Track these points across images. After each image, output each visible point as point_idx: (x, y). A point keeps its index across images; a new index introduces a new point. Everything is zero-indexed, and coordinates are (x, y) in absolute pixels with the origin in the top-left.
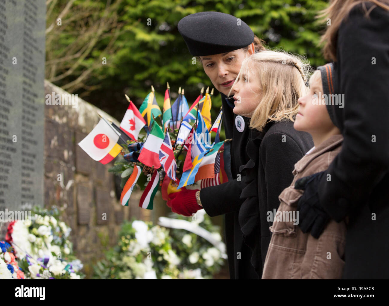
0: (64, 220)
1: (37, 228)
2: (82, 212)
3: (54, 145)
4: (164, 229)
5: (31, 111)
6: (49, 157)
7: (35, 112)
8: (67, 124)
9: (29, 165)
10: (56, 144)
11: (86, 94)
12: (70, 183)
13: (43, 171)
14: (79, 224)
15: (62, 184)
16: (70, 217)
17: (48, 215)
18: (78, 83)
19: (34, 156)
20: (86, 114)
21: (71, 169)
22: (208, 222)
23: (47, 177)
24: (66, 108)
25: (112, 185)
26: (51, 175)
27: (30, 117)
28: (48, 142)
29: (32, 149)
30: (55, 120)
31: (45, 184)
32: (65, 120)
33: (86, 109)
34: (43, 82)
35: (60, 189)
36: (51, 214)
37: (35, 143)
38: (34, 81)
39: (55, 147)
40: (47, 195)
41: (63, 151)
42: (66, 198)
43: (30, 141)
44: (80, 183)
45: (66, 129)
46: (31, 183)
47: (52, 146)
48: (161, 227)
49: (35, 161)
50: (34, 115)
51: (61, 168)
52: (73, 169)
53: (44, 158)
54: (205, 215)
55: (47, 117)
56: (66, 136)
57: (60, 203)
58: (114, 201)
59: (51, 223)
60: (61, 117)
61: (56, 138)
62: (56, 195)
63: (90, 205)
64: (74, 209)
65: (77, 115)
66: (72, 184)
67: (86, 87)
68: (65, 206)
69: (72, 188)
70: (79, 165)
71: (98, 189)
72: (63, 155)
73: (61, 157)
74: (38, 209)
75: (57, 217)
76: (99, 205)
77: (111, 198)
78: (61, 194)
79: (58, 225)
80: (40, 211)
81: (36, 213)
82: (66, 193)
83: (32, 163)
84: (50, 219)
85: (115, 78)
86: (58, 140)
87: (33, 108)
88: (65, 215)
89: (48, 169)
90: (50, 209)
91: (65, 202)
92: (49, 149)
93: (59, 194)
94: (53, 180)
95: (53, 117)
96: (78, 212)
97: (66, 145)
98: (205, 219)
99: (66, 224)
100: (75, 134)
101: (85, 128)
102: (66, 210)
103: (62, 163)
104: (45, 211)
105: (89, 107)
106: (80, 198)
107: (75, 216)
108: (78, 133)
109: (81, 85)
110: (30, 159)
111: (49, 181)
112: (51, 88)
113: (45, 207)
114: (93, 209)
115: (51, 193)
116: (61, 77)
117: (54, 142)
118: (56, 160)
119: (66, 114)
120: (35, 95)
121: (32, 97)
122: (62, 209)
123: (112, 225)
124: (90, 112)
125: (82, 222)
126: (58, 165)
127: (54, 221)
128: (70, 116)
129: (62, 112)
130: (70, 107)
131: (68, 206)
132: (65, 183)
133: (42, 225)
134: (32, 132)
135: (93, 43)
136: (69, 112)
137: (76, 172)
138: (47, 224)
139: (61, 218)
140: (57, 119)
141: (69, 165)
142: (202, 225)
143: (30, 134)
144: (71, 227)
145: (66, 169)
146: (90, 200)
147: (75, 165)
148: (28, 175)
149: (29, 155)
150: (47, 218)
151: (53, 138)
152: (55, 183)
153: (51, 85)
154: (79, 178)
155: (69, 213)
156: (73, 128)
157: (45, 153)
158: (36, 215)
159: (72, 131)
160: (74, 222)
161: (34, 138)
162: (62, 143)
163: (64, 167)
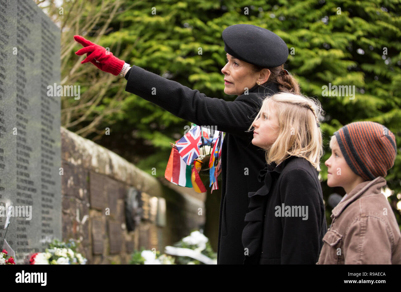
0: (80, 252)
1: (56, 260)
2: (96, 243)
3: (70, 184)
4: (170, 257)
5: (49, 155)
6: (66, 195)
7: (53, 156)
8: (81, 166)
9: (49, 204)
10: (72, 183)
11: (98, 138)
12: (85, 218)
13: (61, 208)
14: (94, 255)
15: (78, 219)
16: (86, 249)
17: (66, 248)
18: (91, 127)
19: (52, 195)
20: (98, 156)
21: (86, 206)
22: (209, 249)
23: (65, 214)
24: (81, 151)
25: (123, 218)
26: (68, 211)
27: (49, 161)
28: (65, 181)
29: (50, 189)
30: (70, 162)
31: (63, 220)
32: (79, 162)
33: (98, 151)
34: (59, 129)
35: (77, 224)
36: (68, 246)
37: (53, 183)
38: (51, 128)
39: (71, 187)
40: (65, 229)
41: (78, 189)
42: (81, 231)
43: (49, 182)
44: (95, 217)
45: (81, 170)
46: (50, 219)
47: (69, 186)
48: (168, 255)
49: (53, 199)
50: (51, 159)
51: (77, 205)
52: (88, 205)
53: (62, 196)
54: (207, 243)
55: (64, 160)
56: (81, 176)
57: (77, 236)
58: (125, 233)
59: (68, 255)
60: (76, 160)
61: (72, 178)
62: (73, 229)
63: (104, 237)
64: (89, 241)
65: (90, 157)
66: (87, 219)
67: (98, 132)
68: (81, 238)
69: (87, 222)
70: (93, 202)
71: (111, 222)
72: (78, 193)
73: (77, 196)
74: (57, 242)
75: (74, 249)
76: (112, 236)
77: (123, 230)
78: (78, 228)
79: (75, 257)
80: (59, 244)
81: (55, 246)
82: (81, 227)
83: (51, 201)
84: (68, 251)
85: (124, 123)
86: (74, 180)
87: (51, 152)
88: (81, 246)
89: (66, 206)
90: (68, 242)
91: (81, 235)
92: (66, 188)
93: (75, 228)
94: (70, 216)
95: (69, 160)
96: (93, 244)
97: (82, 185)
98: (207, 247)
99: (83, 256)
100: (89, 174)
101: (98, 168)
102: (82, 242)
103: (78, 201)
104: (63, 244)
105: (101, 149)
106: (94, 231)
107: (90, 247)
108: (92, 173)
109: (94, 130)
110: (49, 197)
111: (67, 217)
112: (67, 134)
113: (63, 240)
114: (106, 241)
115: (68, 228)
116: (76, 123)
117: (70, 182)
118: (72, 198)
119: (81, 156)
120: (53, 141)
121: (49, 142)
122: (79, 241)
123: (124, 254)
124: (102, 154)
125: (96, 253)
126: (75, 202)
127: (71, 253)
128: (84, 158)
129: (77, 155)
130: (84, 150)
131: (84, 239)
132: (81, 218)
133: (61, 257)
134: (51, 173)
135: (103, 92)
136: (83, 154)
137: (91, 208)
138: (66, 256)
139: (77, 250)
140: (72, 161)
141: (84, 202)
142: (204, 252)
143: (49, 176)
144: (87, 258)
145: (81, 206)
146: (103, 232)
147: (90, 202)
148: (48, 213)
149: (48, 194)
150: (65, 250)
151: (69, 178)
152: (72, 218)
153: (67, 131)
154: (93, 213)
155: (84, 245)
156: (87, 169)
157: (62, 192)
158: (55, 248)
159: (86, 171)
160: (89, 253)
161: (52, 179)
162: (77, 182)
163: (79, 204)
